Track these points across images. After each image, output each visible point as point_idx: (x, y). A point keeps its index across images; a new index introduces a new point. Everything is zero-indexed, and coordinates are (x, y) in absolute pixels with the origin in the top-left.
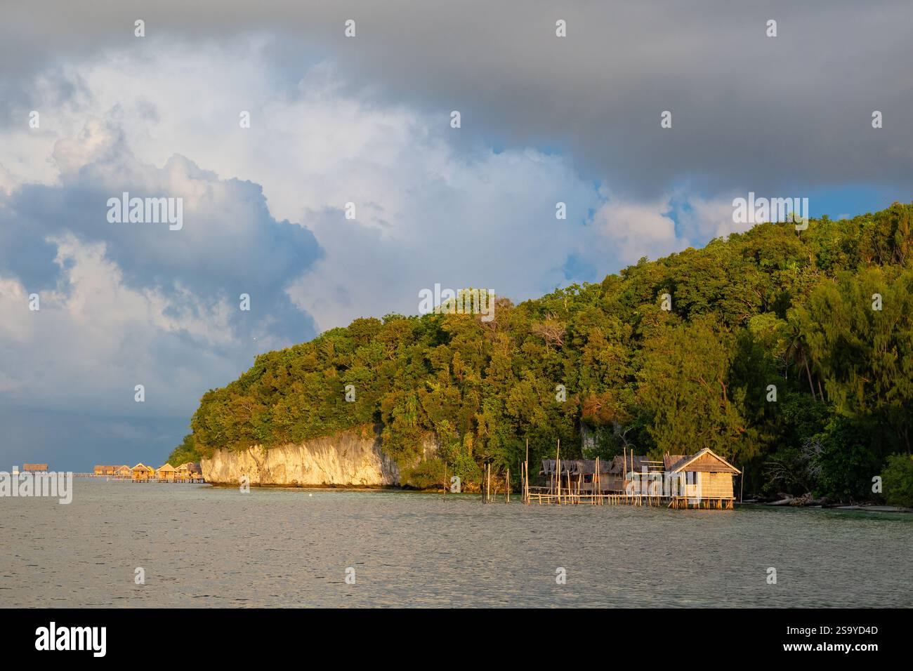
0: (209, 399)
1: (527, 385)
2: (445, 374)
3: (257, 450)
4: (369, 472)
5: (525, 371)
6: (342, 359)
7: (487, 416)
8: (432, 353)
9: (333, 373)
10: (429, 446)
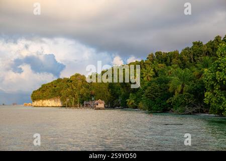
0: (34, 92)
1: (83, 89)
2: (71, 88)
3: (41, 100)
4: (59, 104)
5: (83, 87)
6: (55, 85)
7: (77, 94)
8: (69, 84)
9: (54, 87)
10: (68, 100)
